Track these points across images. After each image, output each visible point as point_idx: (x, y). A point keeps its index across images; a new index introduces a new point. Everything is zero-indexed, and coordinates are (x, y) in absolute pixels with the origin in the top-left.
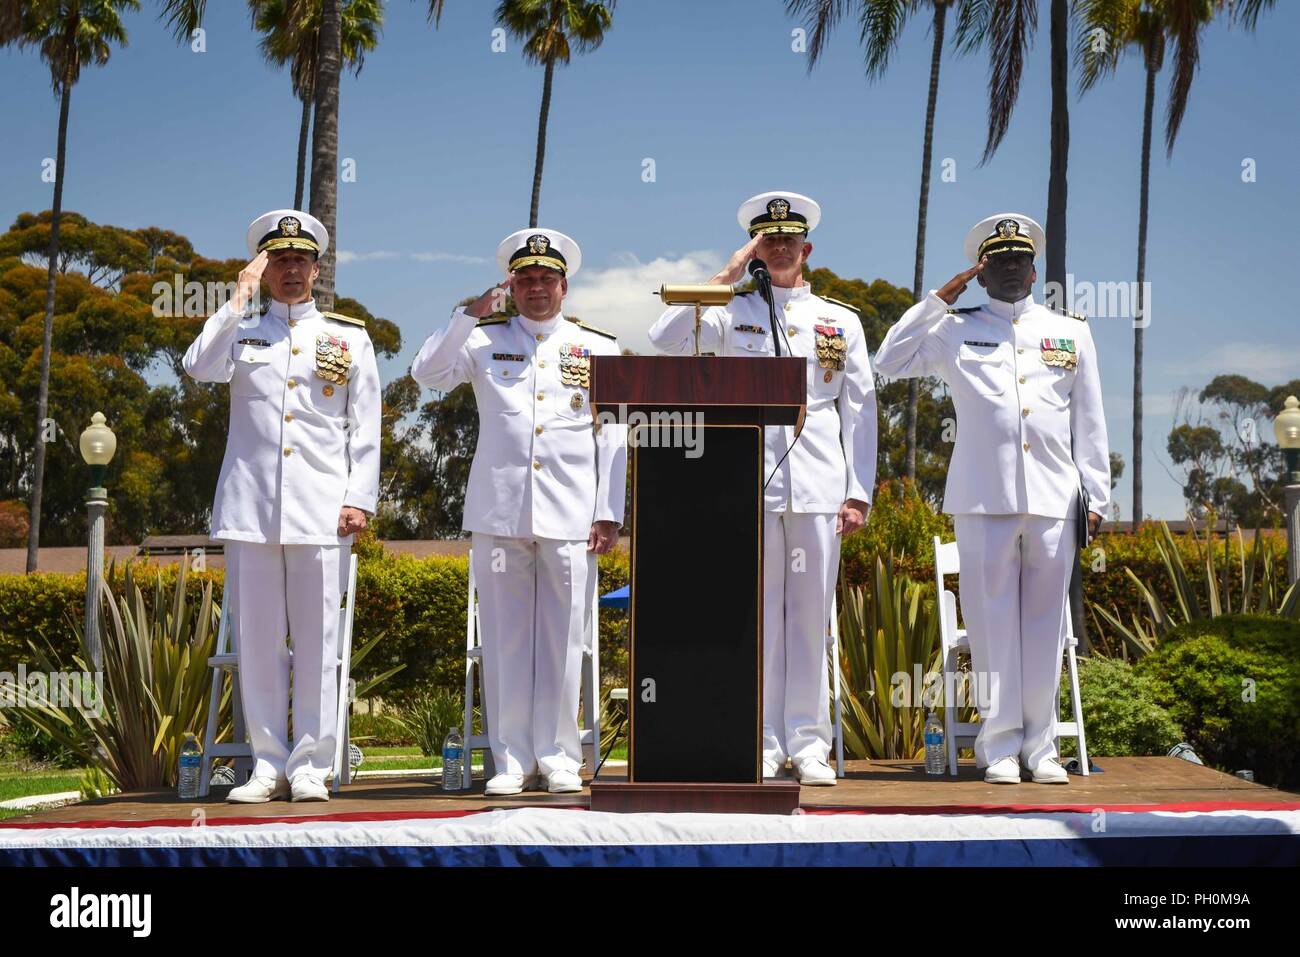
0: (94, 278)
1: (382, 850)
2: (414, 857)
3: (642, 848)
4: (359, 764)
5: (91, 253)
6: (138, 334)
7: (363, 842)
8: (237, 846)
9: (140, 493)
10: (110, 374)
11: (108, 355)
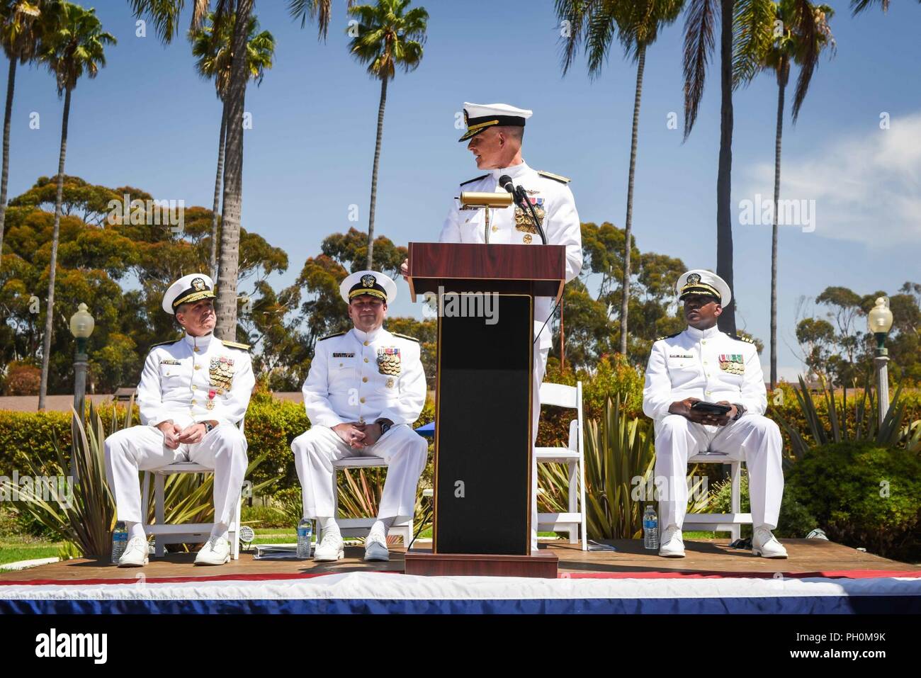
0: (88, 219)
1: (250, 602)
2: (274, 607)
3: (441, 601)
4: (251, 539)
5: (86, 202)
6: (118, 256)
7: (236, 597)
8: (143, 599)
9: (116, 361)
10: (97, 282)
11: (96, 269)
